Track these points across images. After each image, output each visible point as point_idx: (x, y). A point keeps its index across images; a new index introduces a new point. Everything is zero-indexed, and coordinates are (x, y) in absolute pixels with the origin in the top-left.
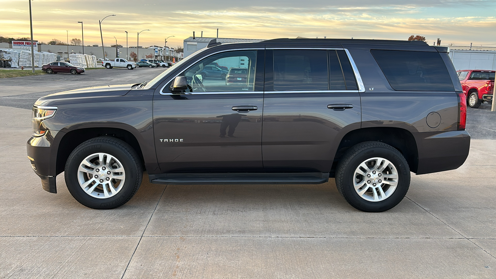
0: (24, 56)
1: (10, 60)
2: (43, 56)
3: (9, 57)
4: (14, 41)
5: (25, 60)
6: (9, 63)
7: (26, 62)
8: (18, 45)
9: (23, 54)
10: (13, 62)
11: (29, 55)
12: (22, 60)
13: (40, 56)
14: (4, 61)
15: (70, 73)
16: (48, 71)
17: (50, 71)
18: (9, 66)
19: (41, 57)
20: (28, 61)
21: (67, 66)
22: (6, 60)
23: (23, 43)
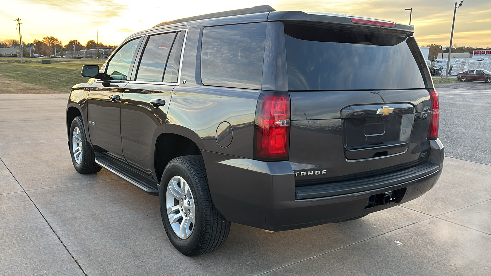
0: (457, 65)
1: (441, 69)
2: (479, 64)
3: (440, 66)
4: (475, 51)
5: (457, 69)
6: (439, 72)
7: (458, 70)
8: (479, 54)
9: (457, 62)
10: (444, 71)
11: (463, 64)
12: (454, 69)
13: (474, 65)
14: (434, 70)
15: (485, 82)
16: (462, 79)
17: (465, 79)
18: (439, 75)
19: (476, 66)
20: (460, 69)
21: (483, 74)
22: (437, 69)
23: (485, 52)
